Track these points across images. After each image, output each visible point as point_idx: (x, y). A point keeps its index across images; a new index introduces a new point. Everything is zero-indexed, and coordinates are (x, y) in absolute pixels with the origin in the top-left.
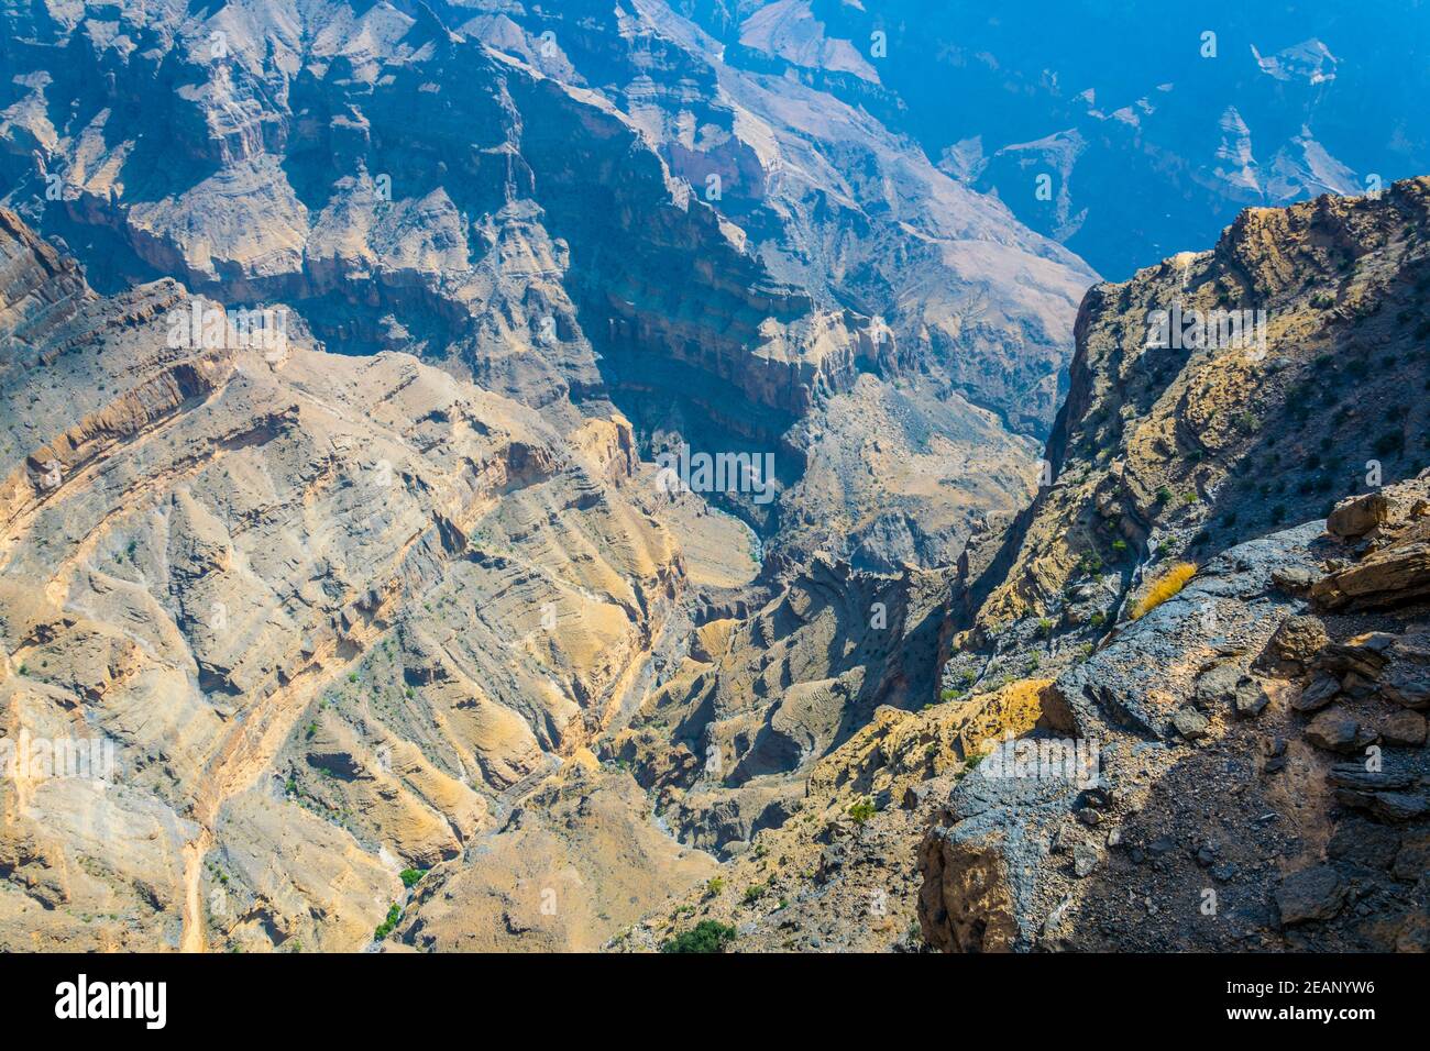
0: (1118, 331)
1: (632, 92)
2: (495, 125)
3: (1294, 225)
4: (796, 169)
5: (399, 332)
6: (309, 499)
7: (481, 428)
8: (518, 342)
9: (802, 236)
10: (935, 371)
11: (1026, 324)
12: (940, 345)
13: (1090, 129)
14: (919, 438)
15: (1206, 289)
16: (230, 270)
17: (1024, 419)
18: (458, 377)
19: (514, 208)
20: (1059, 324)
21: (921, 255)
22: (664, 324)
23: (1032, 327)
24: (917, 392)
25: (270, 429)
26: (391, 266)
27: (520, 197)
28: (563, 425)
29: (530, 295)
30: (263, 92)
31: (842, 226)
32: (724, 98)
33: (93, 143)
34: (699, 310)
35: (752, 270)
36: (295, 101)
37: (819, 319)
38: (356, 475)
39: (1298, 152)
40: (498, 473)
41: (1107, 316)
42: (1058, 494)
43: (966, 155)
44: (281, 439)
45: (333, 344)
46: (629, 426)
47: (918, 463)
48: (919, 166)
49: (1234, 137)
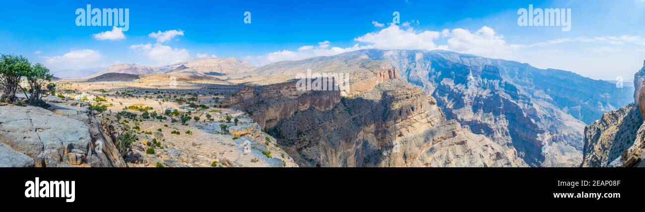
0: (590, 132)
1: (519, 101)
2: (500, 105)
3: (610, 115)
4: (542, 111)
5: (483, 132)
6: (466, 155)
7: (493, 149)
8: (500, 135)
9: (543, 121)
10: (565, 141)
11: (577, 133)
12: (565, 137)
13: (582, 105)
14: (563, 153)
15: (601, 125)
16: (462, 119)
17: (579, 148)
18: (490, 140)
19: (501, 115)
20: (582, 132)
21: (560, 123)
22: (522, 134)
23: (578, 133)
24: (562, 145)
25: (463, 143)
26: (483, 122)
27: (502, 114)
28: (506, 150)
29: (502, 128)
30: (471, 98)
31: (549, 120)
32: (531, 102)
33: (451, 102)
34: (527, 132)
35: (536, 126)
36: (475, 100)
37: (546, 133)
38: (473, 153)
39: (608, 106)
40: (494, 157)
41: (588, 130)
42: (586, 160)
43: (566, 109)
44: (464, 145)
45: (473, 132)
46: (516, 151)
47: (563, 157)
48: (559, 111)
49: (600, 105)
